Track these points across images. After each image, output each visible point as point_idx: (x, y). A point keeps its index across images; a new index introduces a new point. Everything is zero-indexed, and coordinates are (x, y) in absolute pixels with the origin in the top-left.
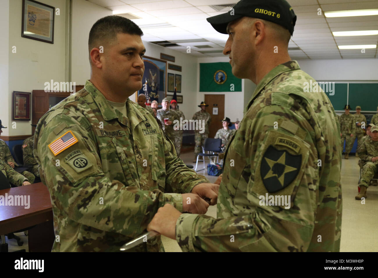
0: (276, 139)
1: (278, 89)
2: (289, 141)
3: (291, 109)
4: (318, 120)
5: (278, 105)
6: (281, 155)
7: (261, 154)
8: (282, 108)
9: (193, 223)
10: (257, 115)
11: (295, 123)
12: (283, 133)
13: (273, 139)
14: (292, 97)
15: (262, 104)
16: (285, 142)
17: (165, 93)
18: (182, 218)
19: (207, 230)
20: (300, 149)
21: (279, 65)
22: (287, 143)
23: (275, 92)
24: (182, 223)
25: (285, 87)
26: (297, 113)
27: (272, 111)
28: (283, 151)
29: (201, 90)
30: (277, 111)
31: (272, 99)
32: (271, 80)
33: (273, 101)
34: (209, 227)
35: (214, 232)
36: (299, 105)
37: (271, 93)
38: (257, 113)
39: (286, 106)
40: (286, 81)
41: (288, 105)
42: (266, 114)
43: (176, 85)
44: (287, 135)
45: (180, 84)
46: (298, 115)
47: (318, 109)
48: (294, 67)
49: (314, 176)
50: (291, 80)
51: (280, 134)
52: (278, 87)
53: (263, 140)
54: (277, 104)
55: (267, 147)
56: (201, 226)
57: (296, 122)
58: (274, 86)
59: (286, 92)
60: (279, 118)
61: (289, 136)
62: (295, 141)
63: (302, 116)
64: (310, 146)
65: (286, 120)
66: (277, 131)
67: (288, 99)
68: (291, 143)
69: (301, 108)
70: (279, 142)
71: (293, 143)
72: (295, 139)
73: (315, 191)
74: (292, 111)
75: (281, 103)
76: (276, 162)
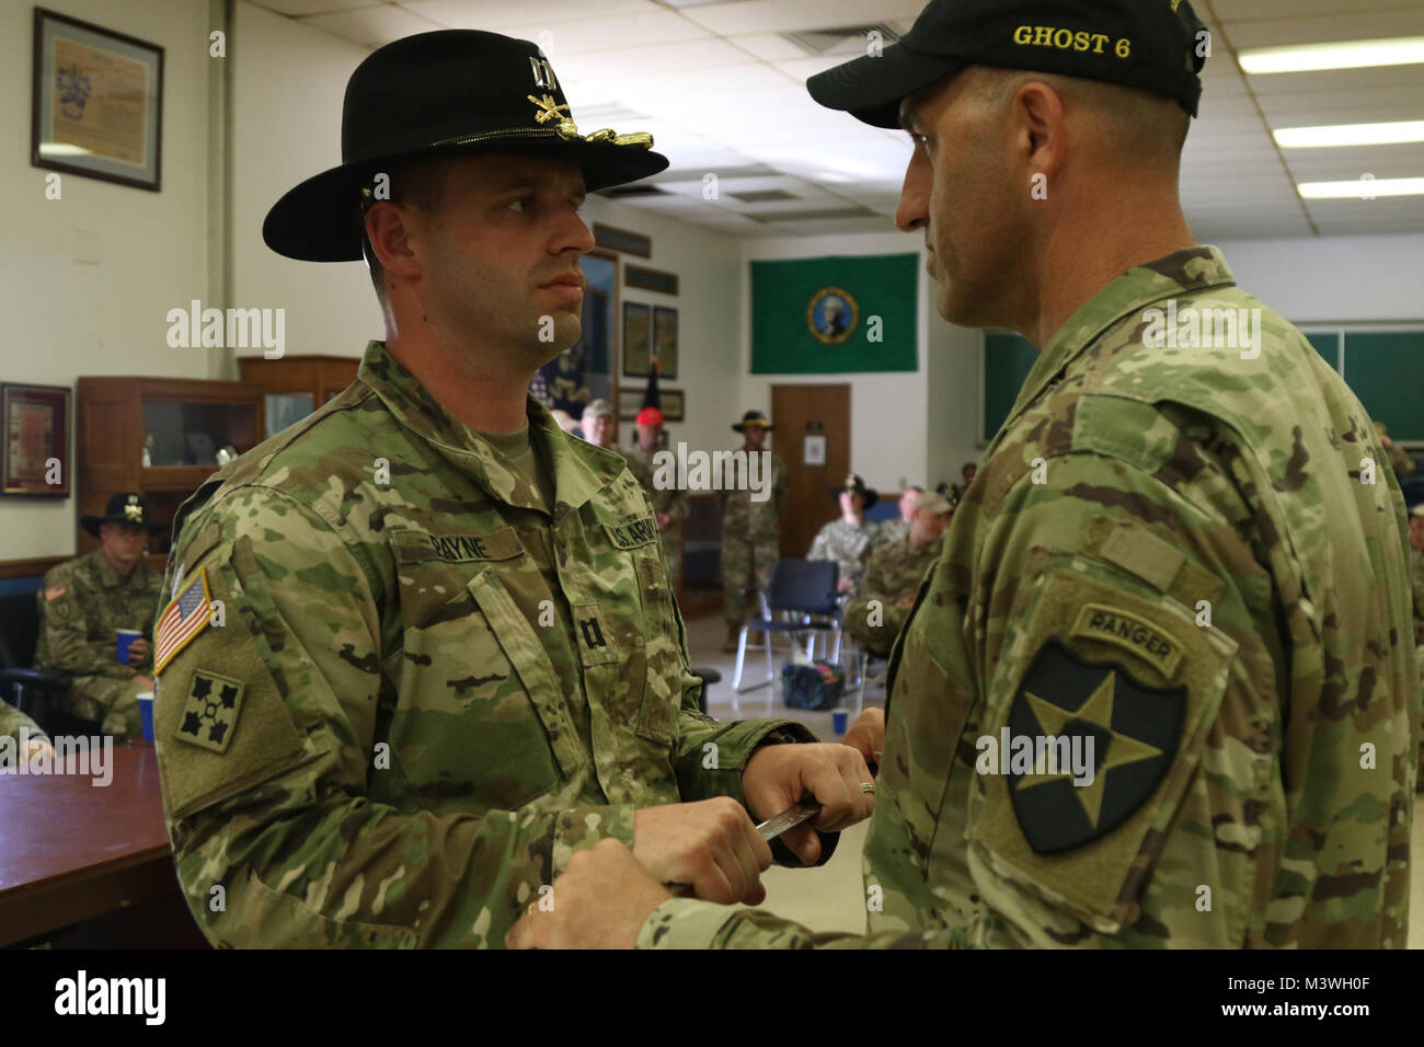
0: (1079, 610)
1: (1109, 380)
2: (1134, 622)
3: (1159, 475)
4: (1289, 525)
5: (1102, 456)
6: (1097, 684)
7: (1013, 674)
8: (1119, 471)
10: (1009, 498)
11: (1174, 543)
12: (1109, 585)
13: (1065, 611)
14: (1167, 417)
15: (1033, 446)
16: (1117, 627)
17: (610, 379)
18: (667, 918)
20: (1184, 662)
21: (1135, 269)
22: (1125, 632)
23: (1096, 392)
25: (1140, 370)
26: (1186, 494)
27: (1072, 484)
28: (1106, 667)
29: (759, 366)
30: (1092, 483)
31: (1077, 428)
32: (1092, 336)
33: (1082, 435)
36: (1201, 455)
37: (1076, 396)
38: (1008, 491)
39: (1138, 465)
41: (1145, 456)
42: (1044, 496)
43: (658, 349)
44: (1126, 594)
45: (673, 346)
46: (1196, 503)
47: (1295, 473)
48: (1200, 277)
49: (1251, 784)
51: (1094, 587)
52: (1114, 369)
53: (1021, 613)
54: (1096, 450)
55: (1037, 647)
57: (1177, 535)
58: (1098, 363)
59: (1146, 392)
60: (1097, 516)
61: (1136, 597)
62: (1161, 625)
63: (1210, 508)
64: (1235, 644)
65: (1125, 526)
66: (1087, 573)
67: (1149, 428)
68: (1142, 634)
69: (1211, 466)
70: (1091, 627)
71: (1151, 634)
72: (1166, 613)
73: (1251, 854)
74: (1162, 485)
75: (1116, 445)
76: (1072, 715)
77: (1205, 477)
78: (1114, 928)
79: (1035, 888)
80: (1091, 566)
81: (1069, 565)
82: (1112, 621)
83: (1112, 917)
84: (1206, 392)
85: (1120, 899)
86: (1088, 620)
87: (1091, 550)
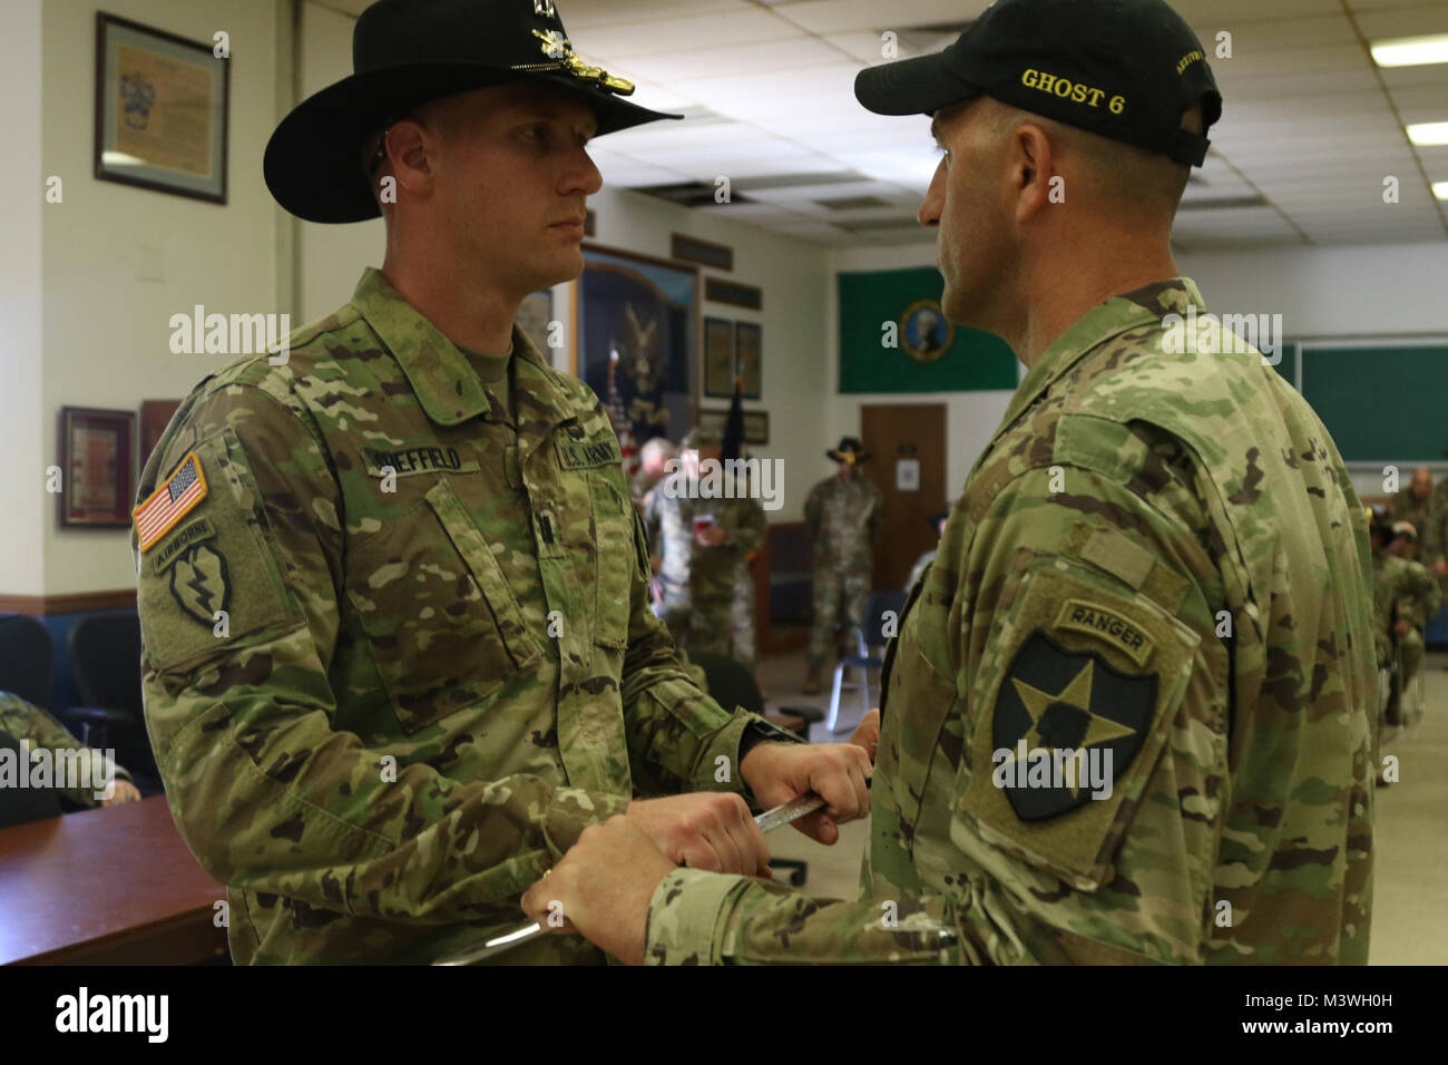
0: (1061, 605)
1: (1087, 402)
2: (1111, 616)
3: (1130, 486)
4: (1240, 537)
5: (1080, 468)
7: (1000, 662)
8: (1096, 482)
9: (722, 905)
10: (995, 505)
11: (1145, 547)
12: (1089, 583)
13: (1049, 605)
14: (1136, 434)
15: (1017, 459)
16: (1096, 621)
18: (679, 883)
19: (775, 935)
20: (1155, 652)
21: (1113, 298)
22: (1103, 624)
23: (1075, 412)
24: (676, 900)
25: (1115, 393)
26: (1152, 502)
27: (1054, 492)
28: (1085, 656)
30: (1072, 492)
31: (1058, 444)
32: (1073, 359)
33: (1062, 449)
34: (782, 926)
35: (802, 947)
36: (1167, 469)
37: (1058, 415)
38: (995, 497)
39: (1112, 475)
40: (1126, 369)
41: (1117, 469)
42: (1028, 502)
44: (1104, 591)
45: (758, 364)
46: (1160, 510)
47: (1248, 489)
48: (1173, 306)
49: (1211, 761)
50: (1146, 365)
51: (1076, 585)
52: (1092, 392)
53: (1008, 607)
54: (1074, 463)
55: (1023, 637)
56: (752, 919)
57: (1148, 540)
58: (1076, 387)
59: (1118, 412)
60: (1077, 522)
61: (1111, 594)
62: (1134, 619)
63: (1174, 516)
64: (1199, 637)
65: (1104, 531)
66: (1069, 571)
67: (1121, 444)
68: (1117, 626)
69: (1176, 480)
70: (1072, 620)
71: (1125, 627)
72: (1139, 608)
73: (1211, 823)
74: (1134, 496)
75: (1092, 459)
76: (1057, 699)
77: (1171, 490)
78: (1092, 886)
79: (1022, 853)
80: (1071, 566)
81: (1052, 565)
82: (1092, 615)
83: (1091, 877)
84: (1172, 414)
85: (1098, 861)
86: (1070, 615)
87: (1072, 552)
